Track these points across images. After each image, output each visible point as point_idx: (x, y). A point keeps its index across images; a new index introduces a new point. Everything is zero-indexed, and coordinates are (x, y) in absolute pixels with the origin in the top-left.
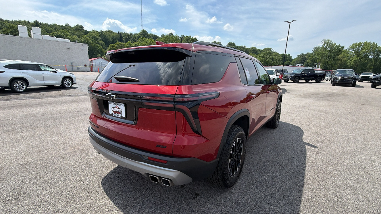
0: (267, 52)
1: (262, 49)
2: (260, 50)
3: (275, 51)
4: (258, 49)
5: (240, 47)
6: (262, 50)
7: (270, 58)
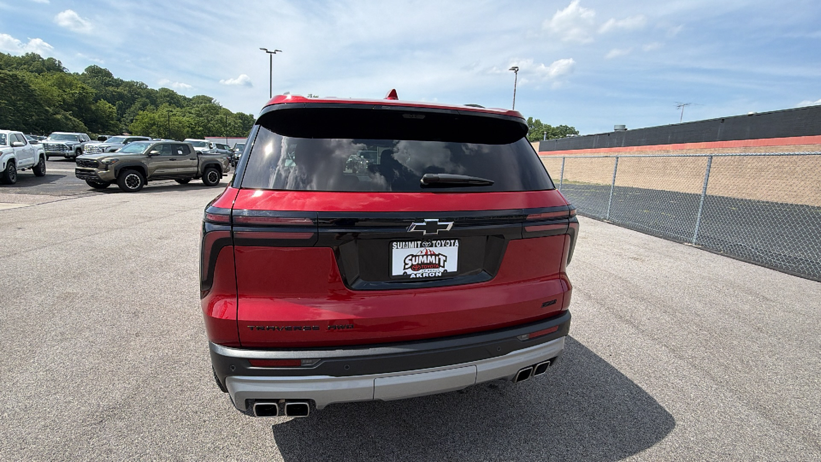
0: (207, 105)
1: (190, 96)
2: (185, 98)
3: (221, 105)
4: (181, 96)
5: (128, 83)
6: (190, 100)
7: (217, 120)
